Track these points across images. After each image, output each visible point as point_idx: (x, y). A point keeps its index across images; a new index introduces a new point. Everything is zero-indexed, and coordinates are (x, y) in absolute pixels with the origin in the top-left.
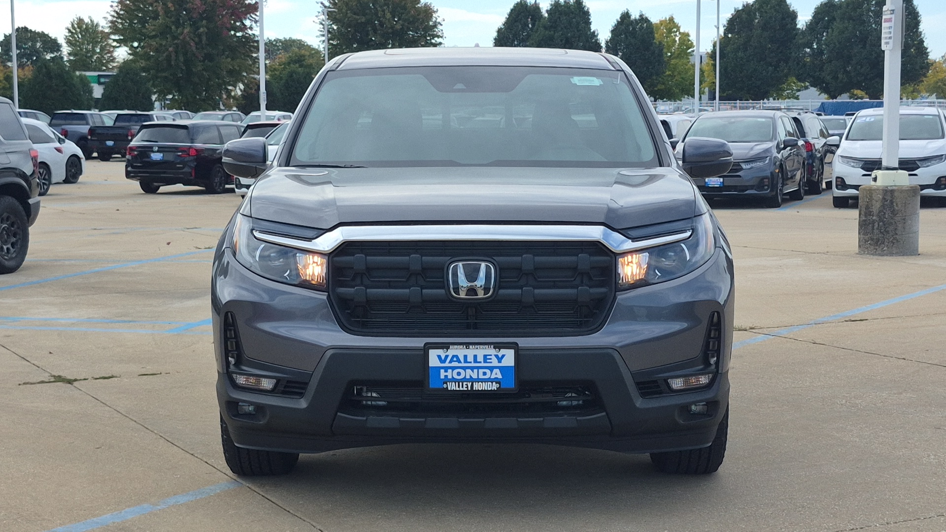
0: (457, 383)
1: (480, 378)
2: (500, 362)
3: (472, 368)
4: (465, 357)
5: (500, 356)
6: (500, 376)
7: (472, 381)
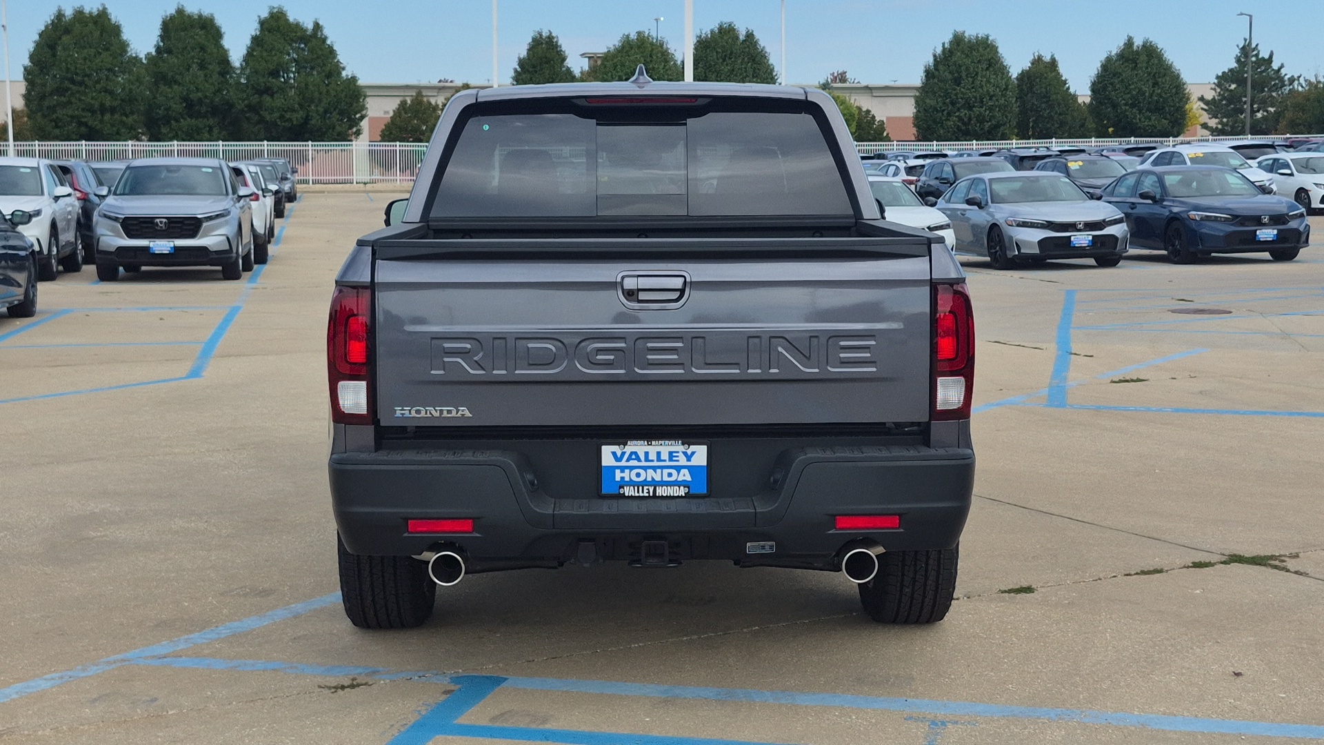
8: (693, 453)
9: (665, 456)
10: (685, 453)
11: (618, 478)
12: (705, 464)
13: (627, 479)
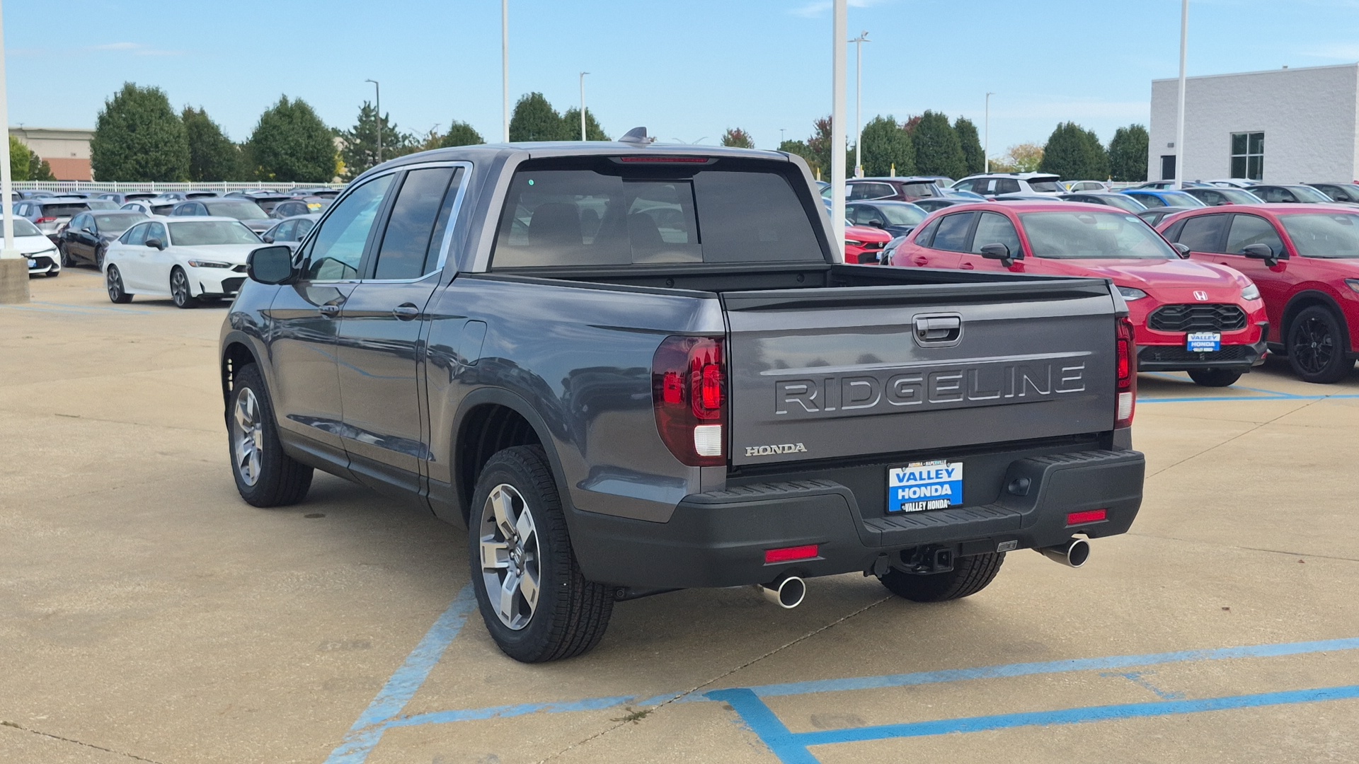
8: (953, 470)
9: (933, 475)
10: (947, 471)
11: (900, 497)
12: (961, 478)
13: (907, 497)
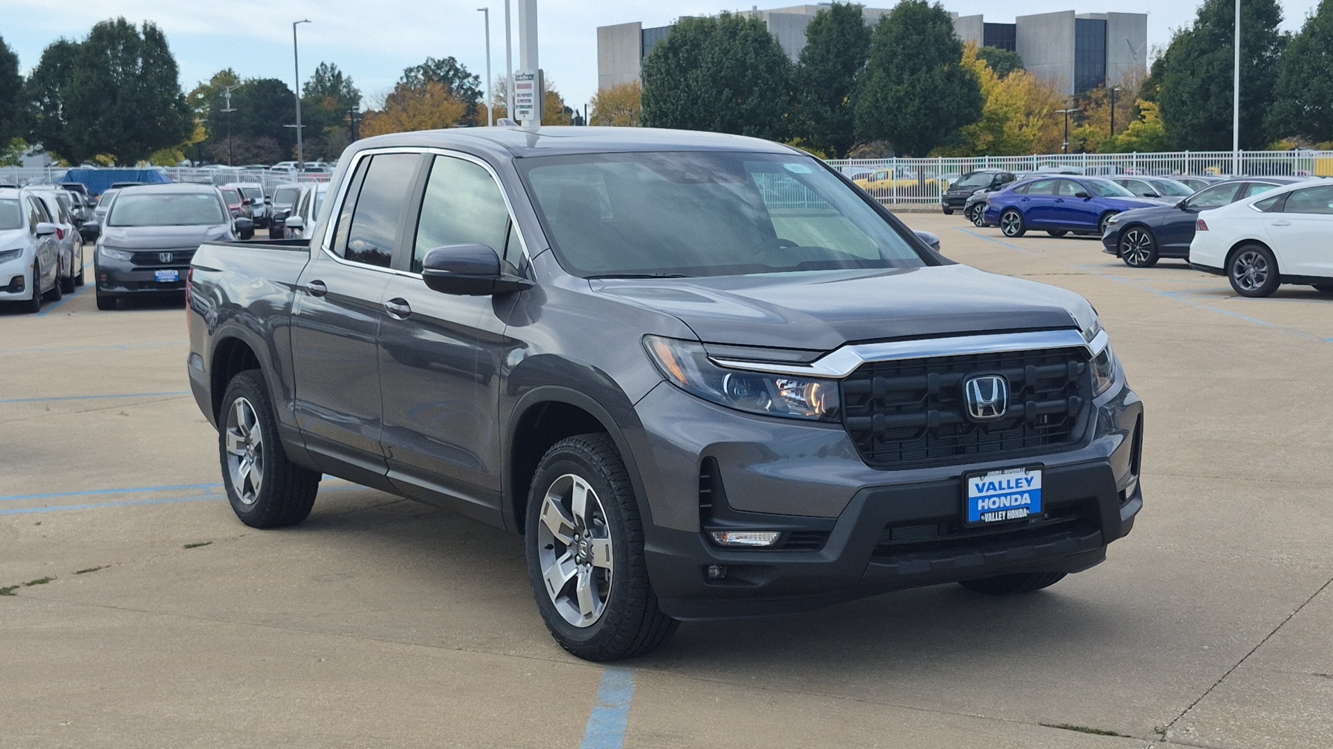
0: (993, 514)
1: (1012, 505)
2: (1029, 485)
3: (1005, 495)
4: (1000, 483)
5: (1029, 479)
6: (1029, 501)
7: (1006, 509)
